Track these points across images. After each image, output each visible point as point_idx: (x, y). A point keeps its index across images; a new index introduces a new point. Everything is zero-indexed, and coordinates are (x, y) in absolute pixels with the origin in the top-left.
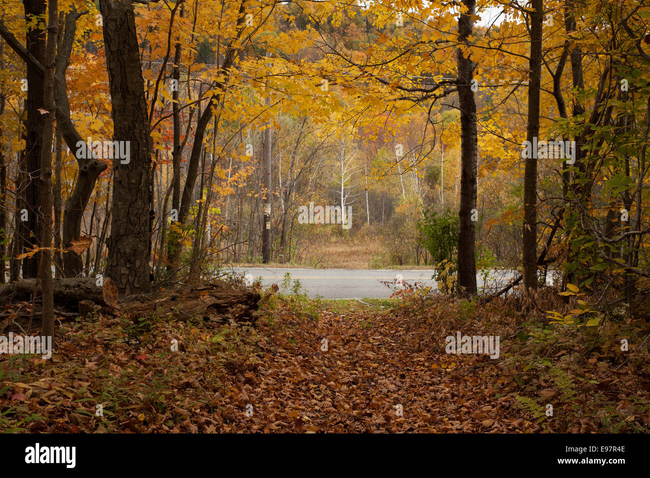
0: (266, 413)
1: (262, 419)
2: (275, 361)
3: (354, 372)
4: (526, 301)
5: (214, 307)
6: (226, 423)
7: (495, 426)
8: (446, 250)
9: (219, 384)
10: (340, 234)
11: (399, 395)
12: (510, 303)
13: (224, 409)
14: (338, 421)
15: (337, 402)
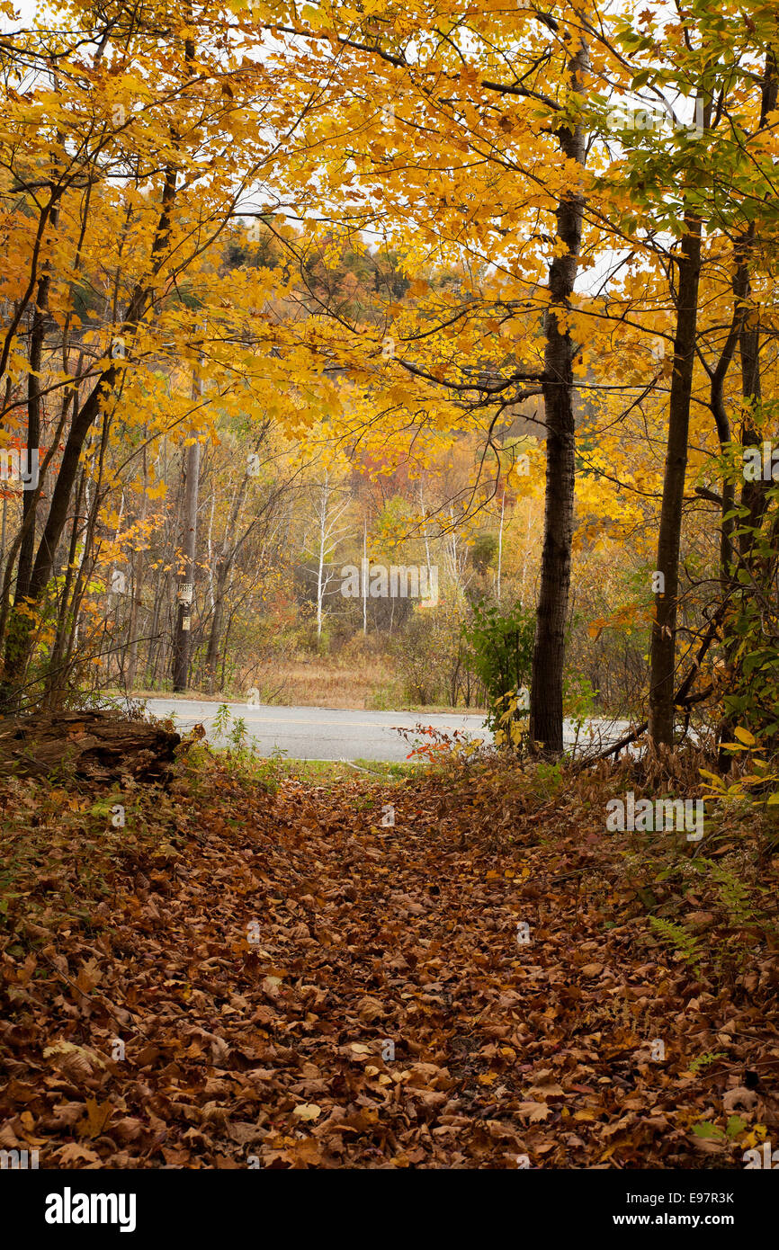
0: (190, 942)
1: (183, 953)
2: (203, 856)
3: (346, 881)
4: (653, 766)
5: (94, 754)
6: (119, 957)
7: (605, 975)
8: (510, 675)
9: (106, 888)
10: (312, 647)
11: (428, 921)
12: (626, 771)
13: (114, 932)
14: (322, 961)
15: (318, 930)
